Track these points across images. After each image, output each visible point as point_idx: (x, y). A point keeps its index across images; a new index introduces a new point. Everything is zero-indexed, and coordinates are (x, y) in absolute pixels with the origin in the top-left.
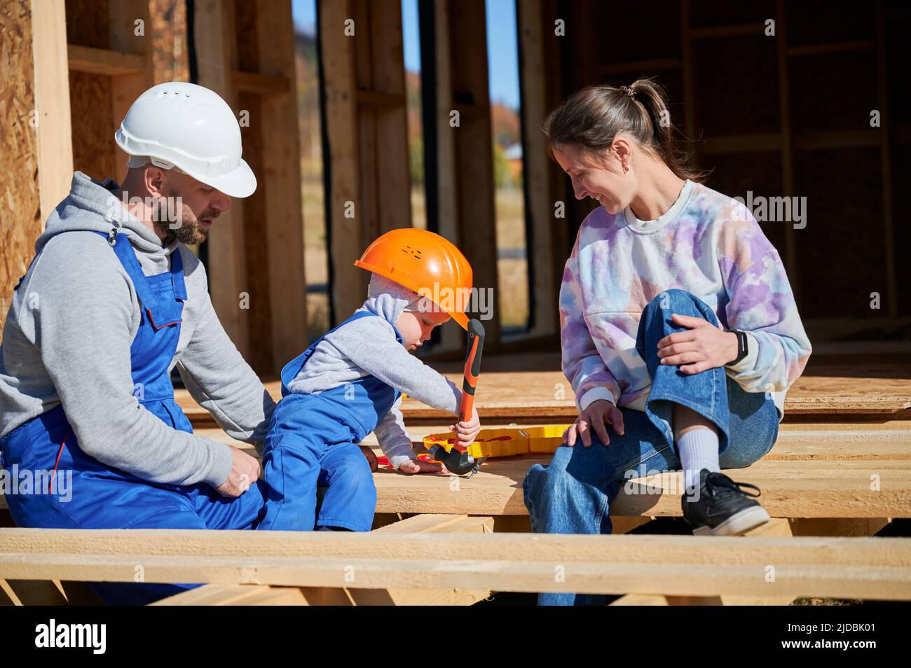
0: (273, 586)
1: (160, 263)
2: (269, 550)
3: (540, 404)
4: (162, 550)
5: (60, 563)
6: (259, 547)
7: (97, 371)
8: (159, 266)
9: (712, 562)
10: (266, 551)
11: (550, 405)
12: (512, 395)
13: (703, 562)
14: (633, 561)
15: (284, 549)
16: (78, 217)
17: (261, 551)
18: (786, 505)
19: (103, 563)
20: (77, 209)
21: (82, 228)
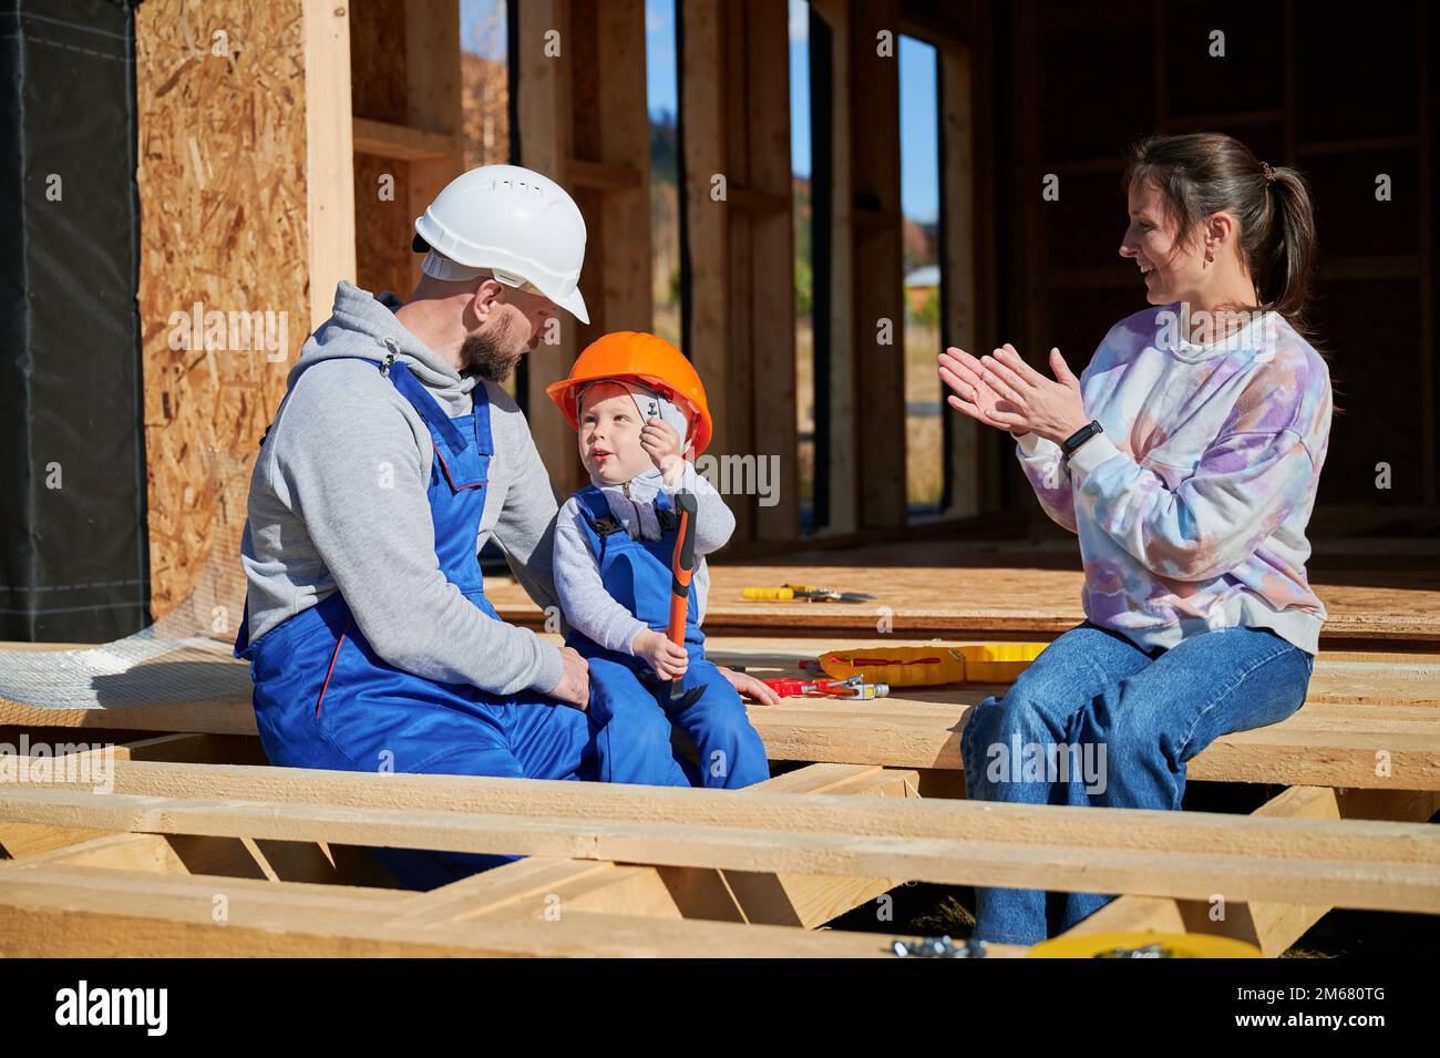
0: (619, 864)
1: (455, 402)
2: (614, 811)
3: (975, 614)
4: (466, 805)
5: (326, 820)
6: (600, 807)
7: (386, 544)
8: (454, 406)
9: (1242, 853)
10: (609, 812)
11: (988, 616)
12: (934, 600)
13: (1229, 852)
14: (1128, 846)
15: (635, 811)
16: (341, 341)
17: (603, 812)
18: (1331, 769)
19: (385, 821)
20: (340, 330)
21: (346, 354)
